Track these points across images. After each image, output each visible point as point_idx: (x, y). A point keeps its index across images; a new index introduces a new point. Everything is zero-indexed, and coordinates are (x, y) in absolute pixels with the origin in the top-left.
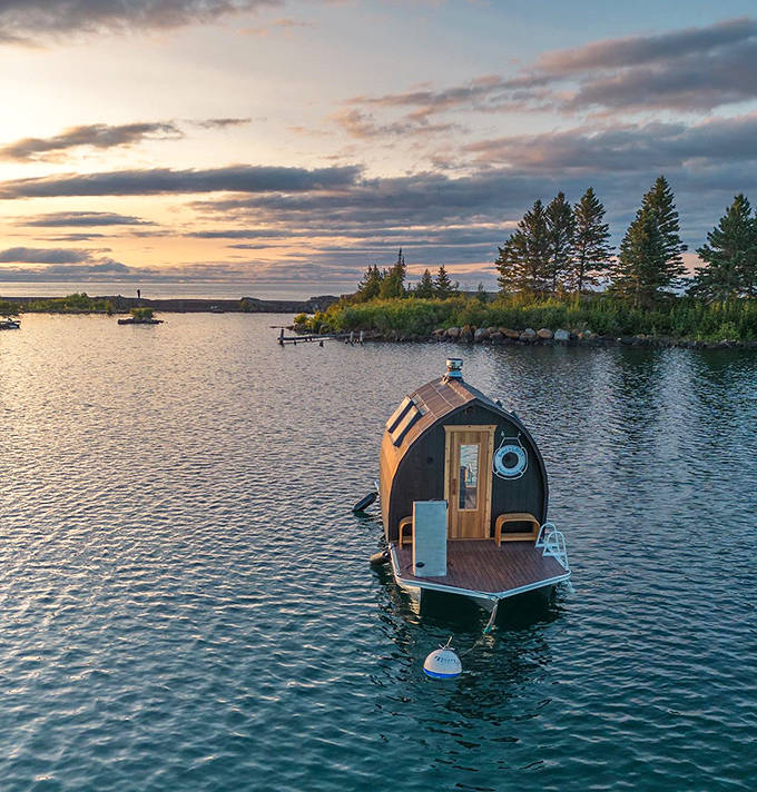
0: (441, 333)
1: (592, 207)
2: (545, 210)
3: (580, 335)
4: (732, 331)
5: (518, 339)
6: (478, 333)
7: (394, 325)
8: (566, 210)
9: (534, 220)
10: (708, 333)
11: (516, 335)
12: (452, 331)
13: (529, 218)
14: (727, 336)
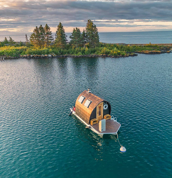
0: (22, 56)
1: (47, 28)
2: (38, 28)
3: (53, 55)
4: (81, 53)
5: (40, 57)
6: (31, 56)
7: (10, 55)
8: (43, 28)
9: (36, 30)
10: (76, 53)
11: (40, 56)
12: (25, 56)
13: (35, 30)
14: (80, 54)
